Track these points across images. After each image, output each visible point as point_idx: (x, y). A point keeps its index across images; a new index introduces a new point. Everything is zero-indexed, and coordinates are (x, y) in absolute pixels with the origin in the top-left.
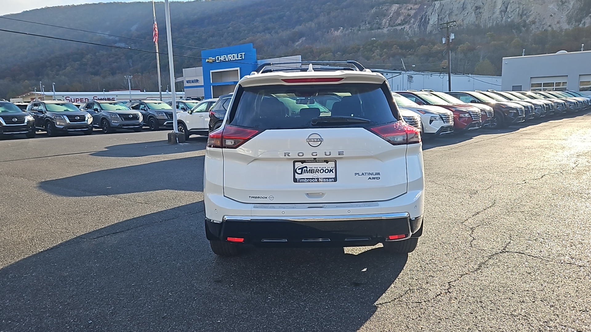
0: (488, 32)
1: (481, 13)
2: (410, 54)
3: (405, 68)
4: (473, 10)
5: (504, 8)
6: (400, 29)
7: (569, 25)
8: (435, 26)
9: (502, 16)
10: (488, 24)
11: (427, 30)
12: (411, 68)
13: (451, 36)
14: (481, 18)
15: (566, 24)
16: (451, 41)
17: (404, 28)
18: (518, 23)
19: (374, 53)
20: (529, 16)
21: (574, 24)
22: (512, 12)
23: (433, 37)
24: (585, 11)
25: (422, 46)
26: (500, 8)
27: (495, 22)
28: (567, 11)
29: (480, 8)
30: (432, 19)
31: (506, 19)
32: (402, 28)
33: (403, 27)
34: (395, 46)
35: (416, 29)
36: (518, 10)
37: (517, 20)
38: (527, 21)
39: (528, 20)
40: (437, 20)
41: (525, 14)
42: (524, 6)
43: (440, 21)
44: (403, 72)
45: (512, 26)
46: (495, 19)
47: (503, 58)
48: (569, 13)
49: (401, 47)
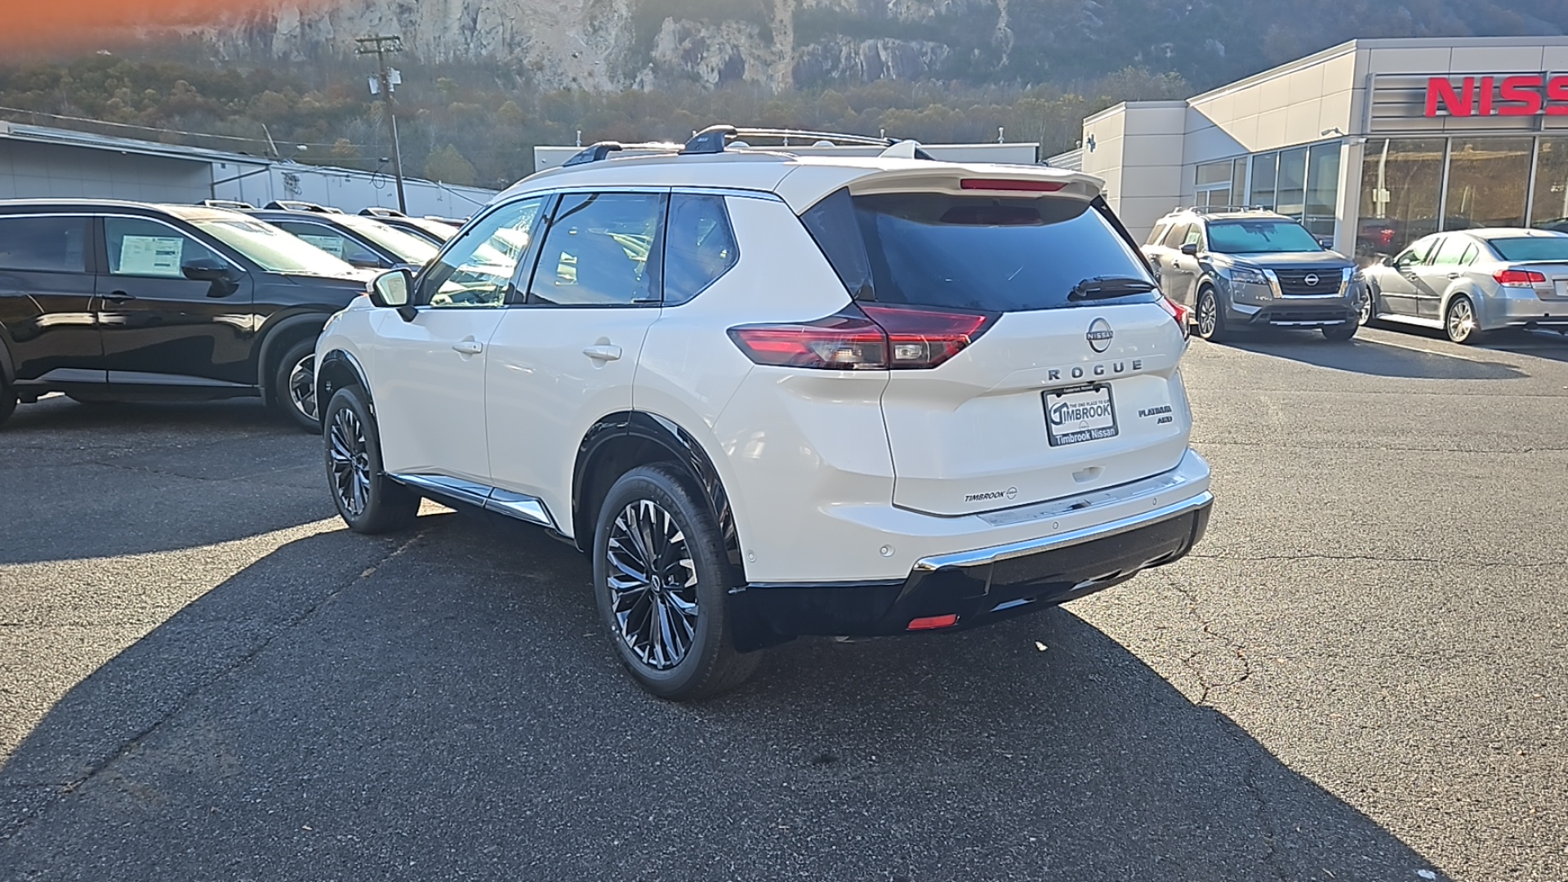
0: (439, 77)
1: (413, 25)
2: (235, 113)
3: (276, 153)
4: (394, 13)
5: (468, 21)
6: (188, 34)
7: (612, 82)
8: (293, 40)
9: (466, 39)
10: (435, 56)
11: (274, 49)
12: (297, 153)
13: (393, 77)
14: (415, 37)
15: (605, 79)
16: (392, 90)
17: (202, 33)
18: (506, 64)
19: (111, 96)
20: (526, 48)
21: (622, 82)
22: (488, 33)
23: (294, 71)
24: (640, 56)
25: (267, 92)
26: (460, 19)
27: (452, 52)
28: (606, 49)
29: (410, 10)
30: (282, 19)
31: (476, 48)
32: (194, 33)
33: (197, 29)
34: (182, 81)
35: (240, 42)
36: (501, 32)
37: (502, 56)
38: (525, 62)
39: (527, 59)
40: (298, 24)
41: (519, 45)
42: (513, 22)
43: (307, 27)
44: (275, 164)
45: (490, 69)
46: (451, 44)
47: (536, 148)
48: (610, 54)
49: (203, 89)
